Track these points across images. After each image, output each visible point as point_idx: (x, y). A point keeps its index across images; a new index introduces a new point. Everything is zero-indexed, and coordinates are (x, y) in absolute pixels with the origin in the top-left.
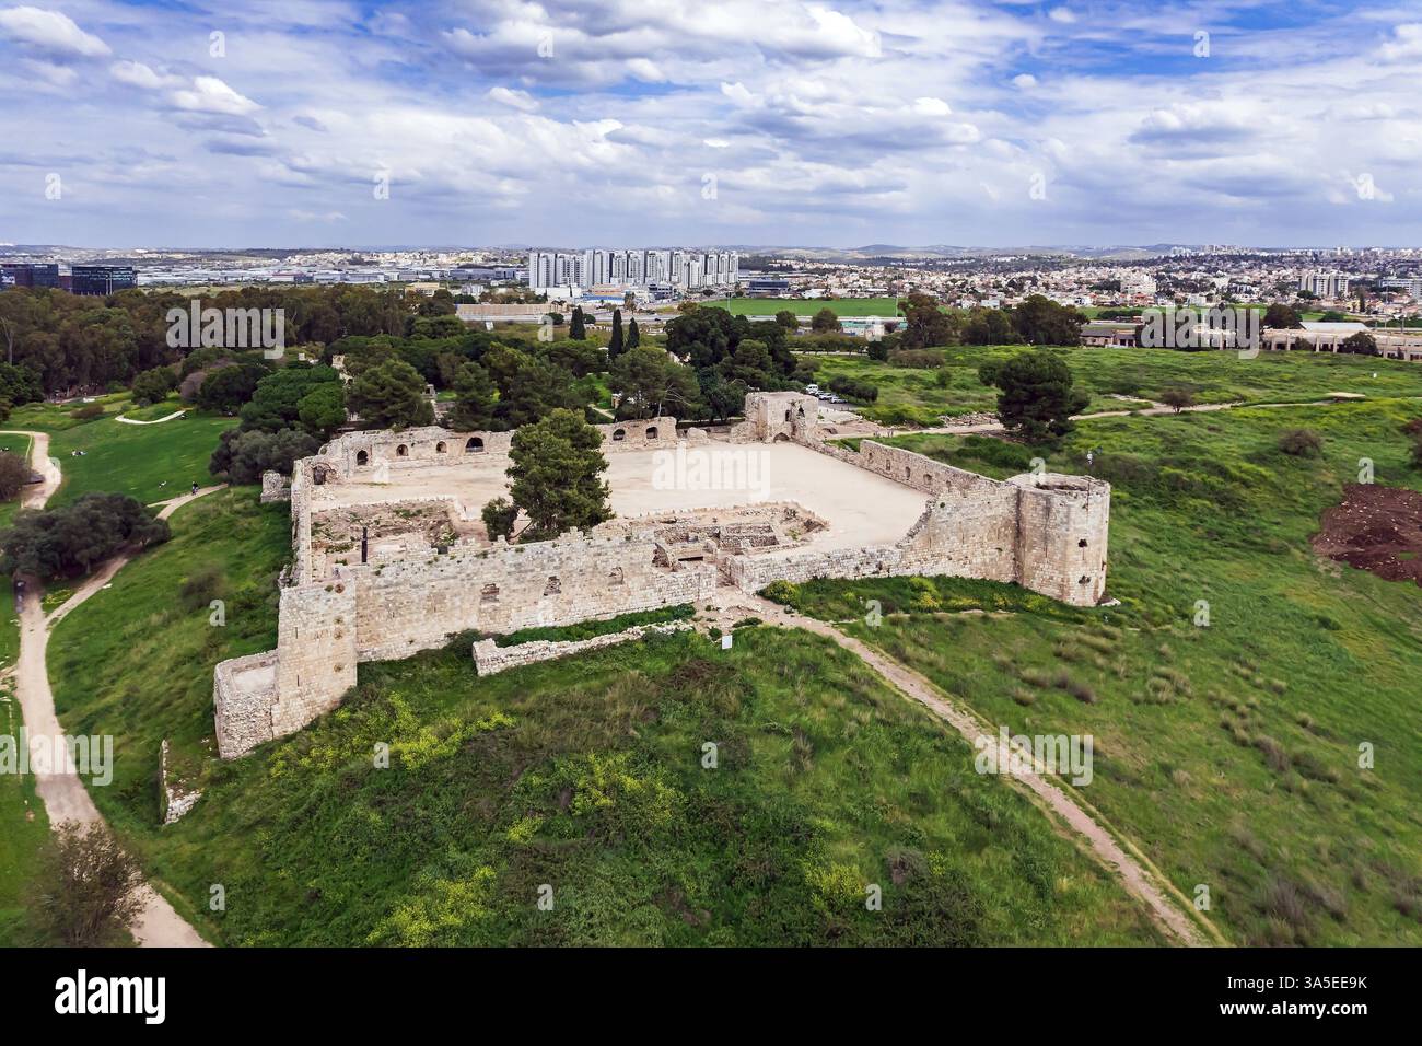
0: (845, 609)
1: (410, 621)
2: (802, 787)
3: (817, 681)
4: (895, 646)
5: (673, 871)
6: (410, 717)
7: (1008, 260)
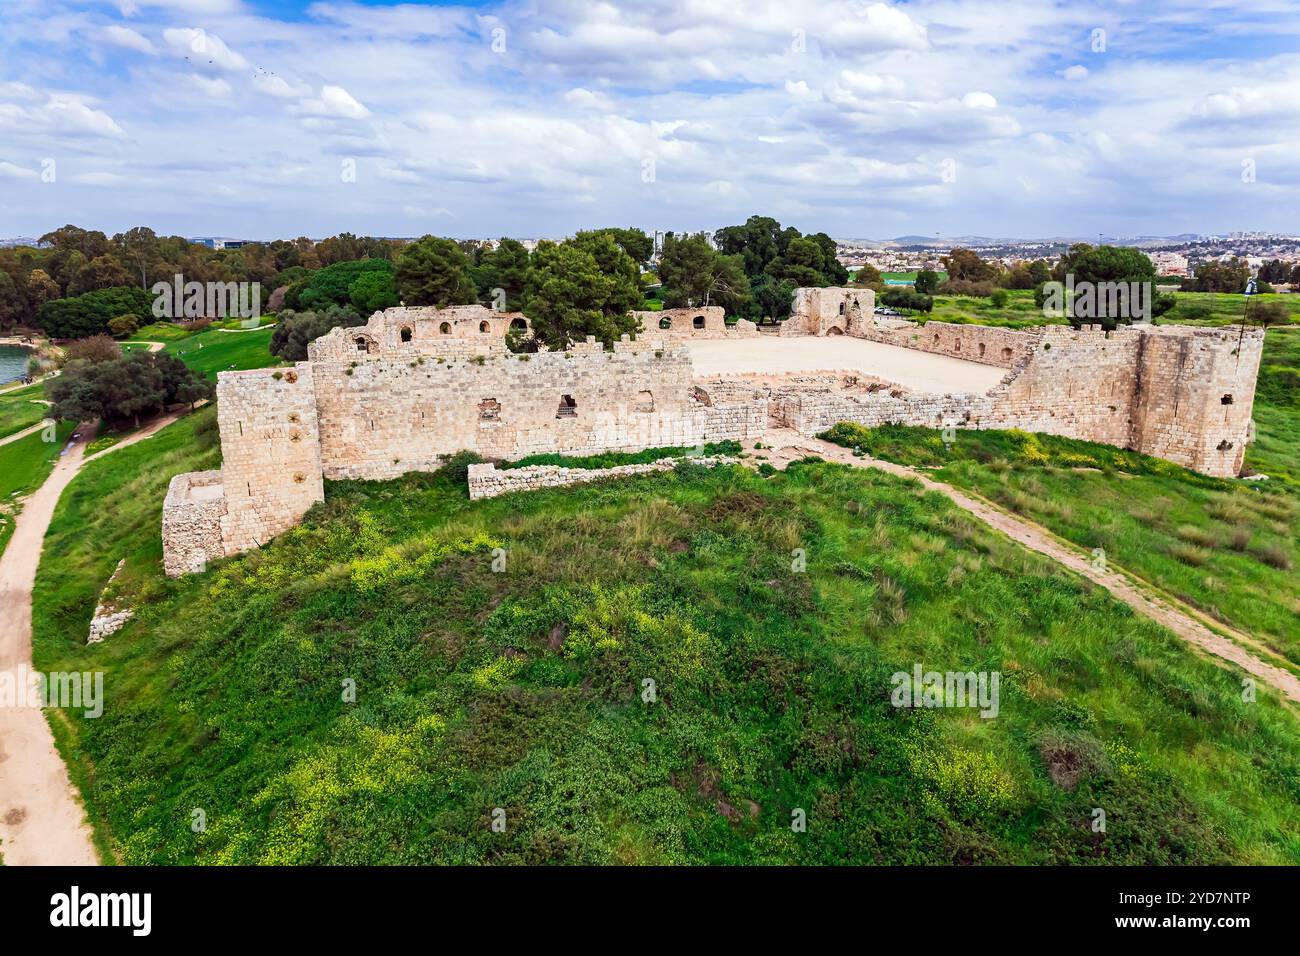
0: (930, 455)
1: (392, 436)
2: (891, 643)
3: (900, 523)
4: (1001, 493)
5: (703, 741)
6: (377, 536)
7: (1035, 247)
